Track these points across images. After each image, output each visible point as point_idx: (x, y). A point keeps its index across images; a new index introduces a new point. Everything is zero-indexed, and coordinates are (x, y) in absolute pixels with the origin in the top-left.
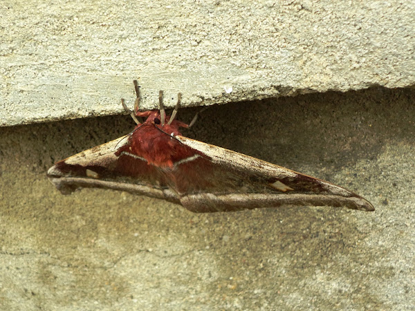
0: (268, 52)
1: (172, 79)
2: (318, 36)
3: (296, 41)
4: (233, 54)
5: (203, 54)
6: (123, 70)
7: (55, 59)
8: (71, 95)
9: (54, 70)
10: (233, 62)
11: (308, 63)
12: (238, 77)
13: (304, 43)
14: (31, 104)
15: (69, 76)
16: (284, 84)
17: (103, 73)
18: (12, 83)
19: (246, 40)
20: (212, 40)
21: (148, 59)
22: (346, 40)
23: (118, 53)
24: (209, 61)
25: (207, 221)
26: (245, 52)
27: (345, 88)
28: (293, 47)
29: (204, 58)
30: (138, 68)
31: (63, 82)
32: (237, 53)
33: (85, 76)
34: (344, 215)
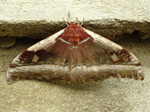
0: (113, 8)
1: (82, 13)
2: (128, 5)
3: (122, 5)
4: (102, 8)
5: (93, 7)
6: (65, 9)
7: (41, 2)
8: (44, 15)
9: (40, 5)
10: (102, 10)
11: (125, 13)
12: (103, 15)
13: (124, 6)
14: (28, 16)
15: (45, 8)
16: (118, 18)
17: (58, 9)
18: (22, 8)
19: (107, 4)
20: (96, 3)
21: (74, 6)
22: (137, 7)
23: (64, 3)
24: (94, 9)
25: (70, 100)
26: (106, 7)
27: (137, 21)
28: (121, 7)
29: (93, 8)
30: (70, 8)
31: (42, 10)
32: (104, 7)
33: (51, 9)
34: (124, 98)
